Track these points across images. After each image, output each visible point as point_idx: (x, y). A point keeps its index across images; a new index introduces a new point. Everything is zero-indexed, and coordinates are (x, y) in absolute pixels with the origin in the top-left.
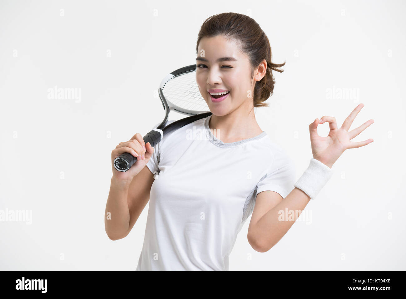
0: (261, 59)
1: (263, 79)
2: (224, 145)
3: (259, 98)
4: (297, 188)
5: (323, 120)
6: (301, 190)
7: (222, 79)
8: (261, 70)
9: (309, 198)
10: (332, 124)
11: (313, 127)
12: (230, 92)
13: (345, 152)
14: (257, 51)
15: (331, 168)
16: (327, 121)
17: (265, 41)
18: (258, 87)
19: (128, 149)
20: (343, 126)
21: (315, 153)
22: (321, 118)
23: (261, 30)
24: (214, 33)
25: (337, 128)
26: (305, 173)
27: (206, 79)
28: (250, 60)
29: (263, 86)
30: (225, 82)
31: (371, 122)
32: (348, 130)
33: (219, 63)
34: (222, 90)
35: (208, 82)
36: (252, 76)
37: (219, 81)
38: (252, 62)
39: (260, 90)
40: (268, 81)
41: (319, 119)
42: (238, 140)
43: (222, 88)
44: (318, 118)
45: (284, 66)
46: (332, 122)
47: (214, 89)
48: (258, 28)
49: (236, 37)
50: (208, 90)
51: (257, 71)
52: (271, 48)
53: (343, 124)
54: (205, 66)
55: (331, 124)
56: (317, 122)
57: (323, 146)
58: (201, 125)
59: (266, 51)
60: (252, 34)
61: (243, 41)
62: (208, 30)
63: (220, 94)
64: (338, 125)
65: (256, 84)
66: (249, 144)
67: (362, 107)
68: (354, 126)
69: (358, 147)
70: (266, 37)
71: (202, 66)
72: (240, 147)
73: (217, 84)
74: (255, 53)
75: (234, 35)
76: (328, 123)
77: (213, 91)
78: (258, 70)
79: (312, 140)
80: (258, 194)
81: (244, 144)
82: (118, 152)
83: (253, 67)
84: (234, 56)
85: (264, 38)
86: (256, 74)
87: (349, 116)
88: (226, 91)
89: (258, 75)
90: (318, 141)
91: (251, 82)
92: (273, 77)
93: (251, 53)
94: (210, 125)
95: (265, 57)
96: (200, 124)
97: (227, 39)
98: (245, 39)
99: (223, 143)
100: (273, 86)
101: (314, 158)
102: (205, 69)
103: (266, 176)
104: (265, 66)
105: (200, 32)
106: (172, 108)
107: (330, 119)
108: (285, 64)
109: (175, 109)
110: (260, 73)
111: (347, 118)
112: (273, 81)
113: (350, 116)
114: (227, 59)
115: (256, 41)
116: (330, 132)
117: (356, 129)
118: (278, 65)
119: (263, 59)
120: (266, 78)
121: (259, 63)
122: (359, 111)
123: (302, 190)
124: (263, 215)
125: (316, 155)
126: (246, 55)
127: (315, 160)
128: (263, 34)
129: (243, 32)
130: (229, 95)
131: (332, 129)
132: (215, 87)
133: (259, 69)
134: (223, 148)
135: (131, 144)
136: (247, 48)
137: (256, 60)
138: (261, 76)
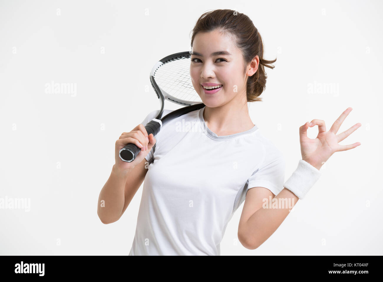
0: (253, 55)
1: (255, 74)
2: (218, 138)
3: (252, 92)
4: (286, 189)
5: (313, 123)
6: (290, 191)
7: (216, 73)
8: (253, 65)
9: (297, 198)
10: (322, 127)
11: (303, 130)
12: (223, 86)
13: (334, 154)
14: (251, 47)
15: (319, 170)
16: (317, 125)
17: (258, 37)
18: (250, 82)
19: (132, 140)
20: (332, 129)
21: (304, 155)
22: (311, 122)
23: (254, 27)
24: (208, 28)
25: (326, 130)
26: (294, 174)
27: (200, 73)
28: (243, 56)
29: (255, 81)
30: (218, 76)
31: (358, 125)
32: (336, 133)
33: (213, 57)
34: (215, 84)
35: (202, 76)
36: (245, 70)
37: (213, 75)
38: (245, 57)
39: (252, 84)
40: (260, 76)
41: (310, 122)
42: (231, 134)
43: (216, 82)
44: (308, 122)
45: (275, 62)
46: (321, 125)
47: (207, 83)
48: (251, 25)
49: (231, 32)
50: (202, 84)
51: (249, 66)
52: (263, 45)
53: (332, 127)
54: (200, 61)
55: (320, 127)
56: (307, 125)
57: (313, 148)
58: (196, 117)
59: (259, 47)
60: (246, 31)
61: (238, 36)
62: (203, 25)
63: (213, 88)
64: (327, 128)
65: (248, 79)
66: (242, 138)
67: (351, 111)
68: (342, 129)
69: (346, 150)
70: (259, 34)
71: (196, 61)
72: (234, 140)
73: (210, 78)
74: (248, 48)
75: (229, 29)
76: (317, 126)
77: (206, 85)
78: (251, 66)
79: (301, 142)
80: (249, 190)
81: (237, 138)
82: (123, 142)
83: (246, 63)
84: (228, 50)
85: (257, 35)
86: (249, 69)
87: (337, 120)
88: (220, 85)
89: (250, 70)
90: (307, 143)
91: (244, 77)
92: (265, 72)
93: (244, 49)
94: (205, 117)
95: (257, 53)
96: (194, 116)
97: (222, 33)
98: (240, 34)
99: (217, 136)
100: (266, 81)
101: (303, 160)
102: (200, 63)
103: (258, 170)
104: (257, 61)
105: (195, 27)
106: (166, 97)
107: (320, 123)
108: (277, 60)
109: (169, 99)
110: (253, 69)
111: (336, 121)
112: (265, 76)
113: (339, 119)
114: (222, 53)
115: (250, 37)
116: (319, 134)
117: (345, 132)
118: (270, 61)
119: (255, 55)
120: (258, 73)
121: (252, 58)
122: (348, 115)
123: (292, 191)
124: (254, 213)
125: (305, 157)
126: (240, 51)
127: (304, 162)
128: (256, 31)
129: (238, 27)
130: (222, 88)
131: (321, 131)
132: (208, 81)
133: (252, 64)
134: (217, 141)
135: (136, 135)
136: (241, 44)
137: (249, 55)
138: (254, 71)
